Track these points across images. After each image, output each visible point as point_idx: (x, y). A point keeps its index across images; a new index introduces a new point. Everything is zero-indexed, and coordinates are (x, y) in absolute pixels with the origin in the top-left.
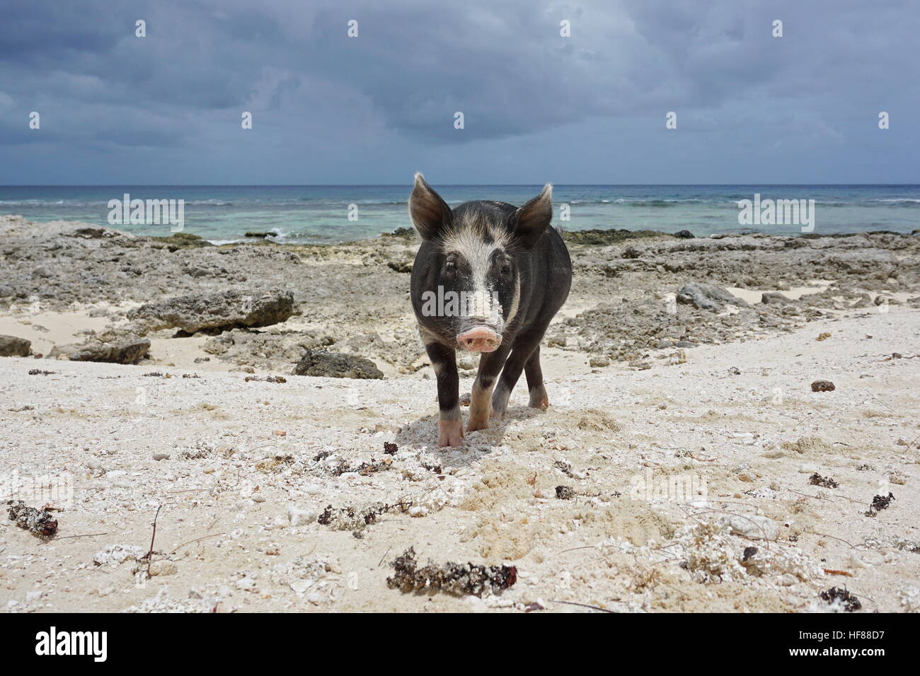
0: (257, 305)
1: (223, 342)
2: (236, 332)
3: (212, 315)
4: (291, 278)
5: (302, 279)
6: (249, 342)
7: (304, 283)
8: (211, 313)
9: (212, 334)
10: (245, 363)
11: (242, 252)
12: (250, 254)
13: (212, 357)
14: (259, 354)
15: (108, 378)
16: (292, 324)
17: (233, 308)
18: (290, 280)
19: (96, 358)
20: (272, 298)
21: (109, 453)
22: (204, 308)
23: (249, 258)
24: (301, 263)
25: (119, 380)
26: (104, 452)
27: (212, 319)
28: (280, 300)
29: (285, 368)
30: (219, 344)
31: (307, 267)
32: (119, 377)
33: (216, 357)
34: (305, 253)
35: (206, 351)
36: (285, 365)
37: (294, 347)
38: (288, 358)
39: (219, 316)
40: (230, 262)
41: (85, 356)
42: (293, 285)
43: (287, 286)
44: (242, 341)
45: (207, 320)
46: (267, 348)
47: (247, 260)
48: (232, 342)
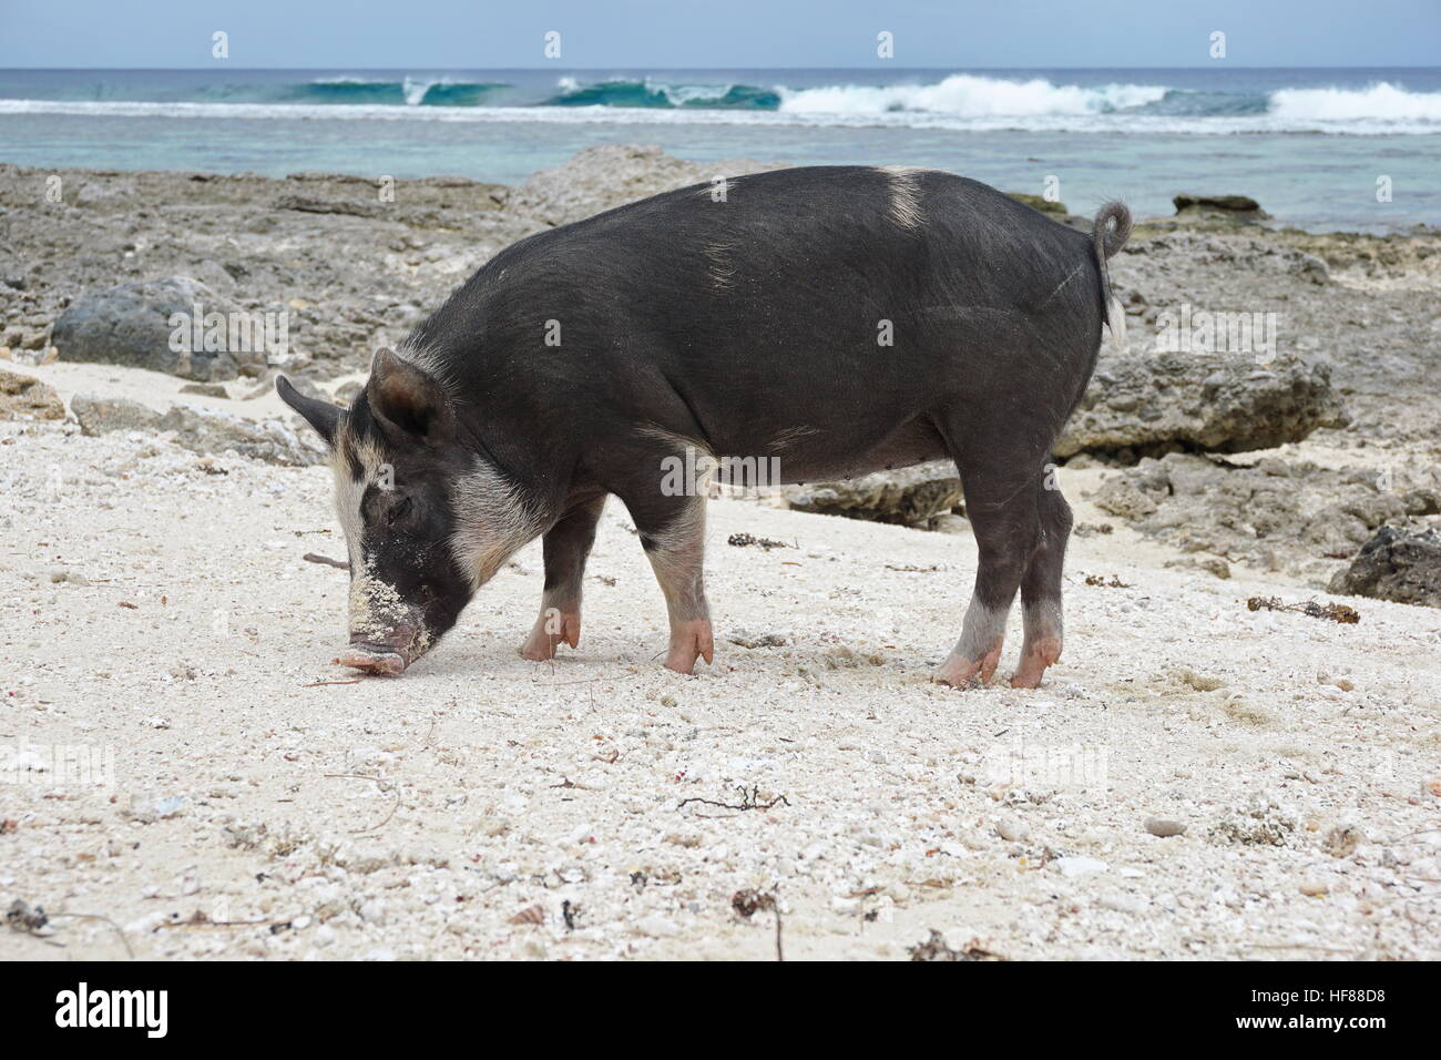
0: (1236, 395)
1: (1144, 487)
2: (1174, 461)
3: (1119, 414)
4: (1308, 323)
5: (1338, 328)
6: (1212, 493)
7: (1346, 341)
8: (1117, 408)
9: (1112, 462)
10: (1205, 548)
11: (1177, 249)
12: (1199, 255)
13: (1115, 522)
14: (1238, 525)
15: (906, 569)
16: (1317, 450)
17: (1170, 399)
18: (1307, 329)
19: (846, 506)
20: (1277, 381)
21: (1031, 799)
22: (1099, 396)
23: (1195, 266)
24: (1332, 284)
25: (935, 576)
26: (1020, 796)
27: (1116, 424)
28: (1298, 386)
29: (1310, 570)
30: (1136, 492)
31: (1350, 294)
32: (934, 569)
33: (1127, 525)
34: (1337, 254)
35: (1102, 507)
36: (1311, 560)
37: (1332, 513)
38: (1316, 541)
39: (1133, 419)
40: (1149, 275)
41: (824, 500)
42: (1315, 342)
43: (1300, 346)
44: (1192, 485)
45: (1105, 425)
46: (1259, 512)
47: (1190, 272)
48: (1167, 489)
